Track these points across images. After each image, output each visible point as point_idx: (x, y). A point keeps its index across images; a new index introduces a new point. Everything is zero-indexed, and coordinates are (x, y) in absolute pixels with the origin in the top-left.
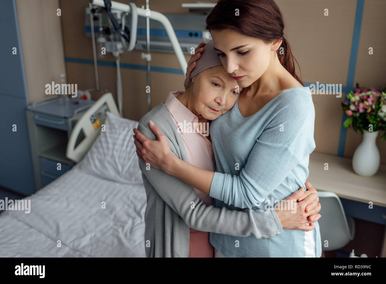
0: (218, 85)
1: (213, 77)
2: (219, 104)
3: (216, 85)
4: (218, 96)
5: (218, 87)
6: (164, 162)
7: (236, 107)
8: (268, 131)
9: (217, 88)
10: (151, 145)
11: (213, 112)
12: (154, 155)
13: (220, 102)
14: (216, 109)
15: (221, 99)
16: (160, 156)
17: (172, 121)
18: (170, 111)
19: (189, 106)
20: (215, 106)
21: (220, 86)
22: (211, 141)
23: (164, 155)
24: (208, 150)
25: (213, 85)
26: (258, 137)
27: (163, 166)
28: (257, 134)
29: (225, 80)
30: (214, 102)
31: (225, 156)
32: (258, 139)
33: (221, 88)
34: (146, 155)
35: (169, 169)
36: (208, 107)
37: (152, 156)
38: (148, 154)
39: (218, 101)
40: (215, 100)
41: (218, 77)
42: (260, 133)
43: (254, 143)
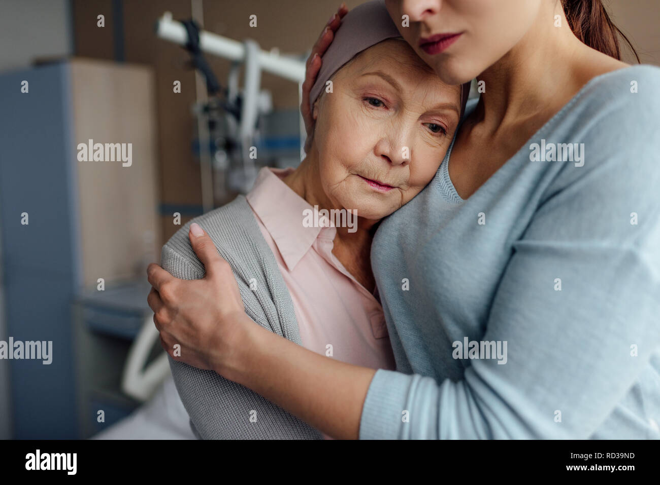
0: (382, 105)
1: (364, 75)
2: (387, 158)
3: (375, 102)
4: (385, 136)
5: (381, 108)
6: (215, 341)
7: (444, 178)
8: (554, 201)
9: (379, 112)
10: (183, 292)
11: (375, 192)
12: (190, 323)
13: (391, 152)
14: (384, 180)
15: (392, 144)
16: (205, 323)
17: (261, 234)
18: (256, 209)
19: (310, 194)
20: (377, 167)
21: (387, 108)
22: (377, 296)
23: (219, 320)
24: (371, 325)
25: (367, 103)
26: (518, 232)
27: (214, 353)
28: (514, 227)
29: (401, 81)
30: (372, 156)
31: (418, 329)
32: (521, 237)
33: (391, 112)
34: (169, 325)
35: (231, 362)
36: (358, 175)
37: (184, 326)
38: (173, 323)
39: (385, 149)
40: (375, 150)
41: (379, 74)
42: (525, 221)
43: (505, 258)
